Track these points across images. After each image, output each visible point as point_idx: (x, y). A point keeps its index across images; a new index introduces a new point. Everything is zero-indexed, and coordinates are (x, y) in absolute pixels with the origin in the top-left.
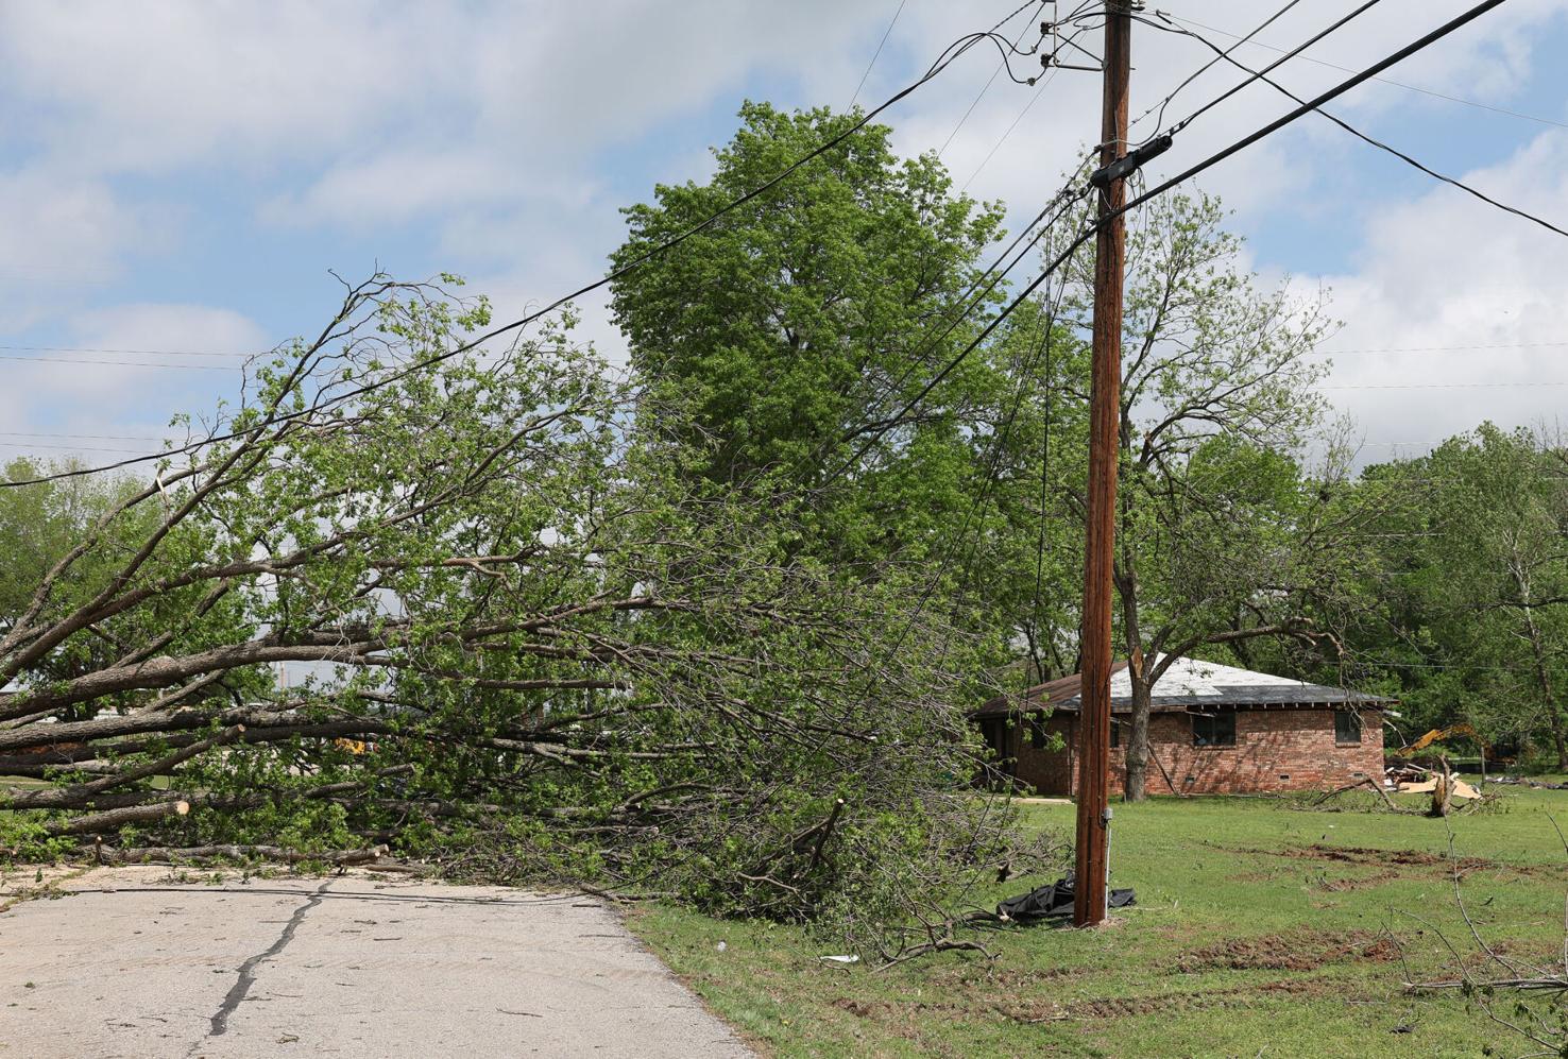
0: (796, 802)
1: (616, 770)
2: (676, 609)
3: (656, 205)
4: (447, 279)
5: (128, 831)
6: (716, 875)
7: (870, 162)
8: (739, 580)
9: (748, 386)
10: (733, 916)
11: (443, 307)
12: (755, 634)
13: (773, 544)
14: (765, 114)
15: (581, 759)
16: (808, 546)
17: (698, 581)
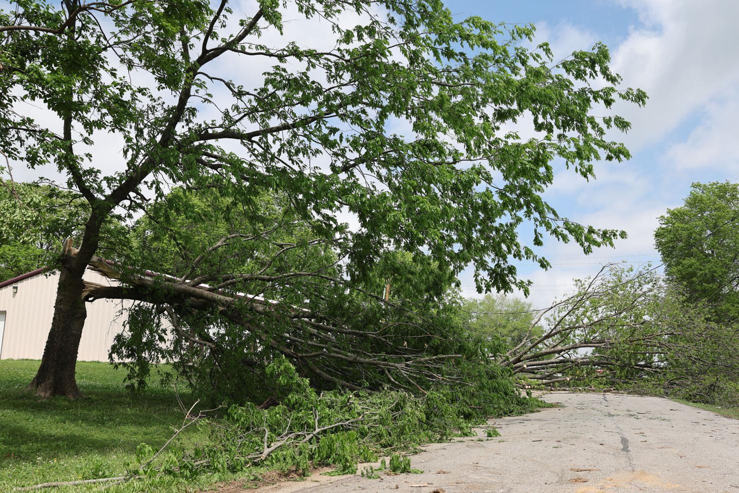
0: (708, 380)
1: (665, 375)
2: (679, 335)
3: (667, 215)
4: (623, 262)
5: (557, 384)
6: (690, 393)
7: (734, 195)
8: (695, 328)
9: (697, 269)
10: (694, 402)
11: (623, 269)
12: (699, 340)
13: (703, 318)
14: (698, 186)
15: (656, 372)
16: (712, 319)
17: (684, 328)
